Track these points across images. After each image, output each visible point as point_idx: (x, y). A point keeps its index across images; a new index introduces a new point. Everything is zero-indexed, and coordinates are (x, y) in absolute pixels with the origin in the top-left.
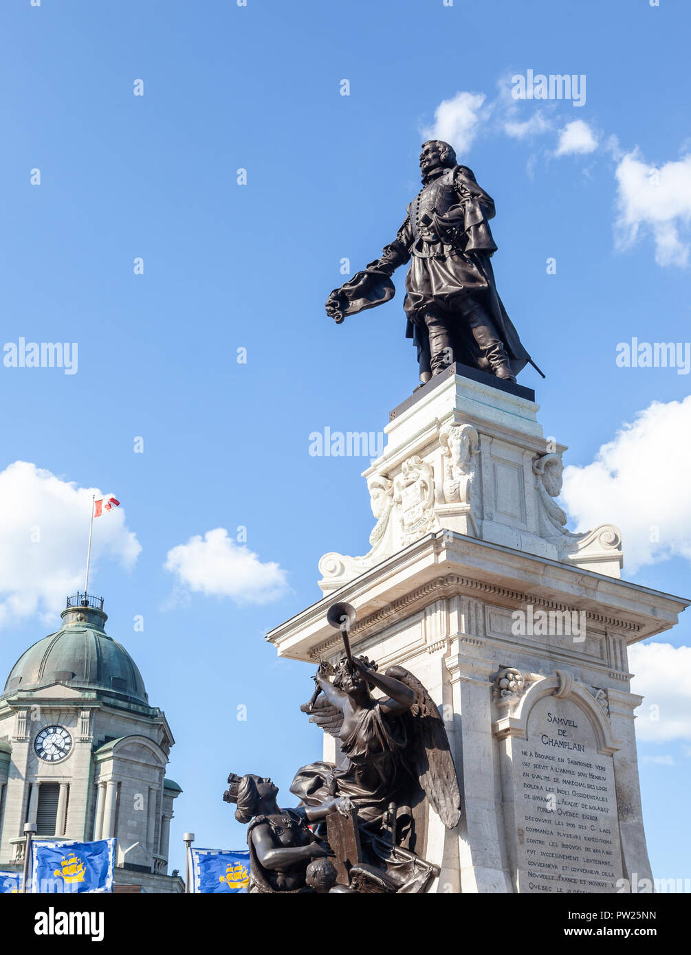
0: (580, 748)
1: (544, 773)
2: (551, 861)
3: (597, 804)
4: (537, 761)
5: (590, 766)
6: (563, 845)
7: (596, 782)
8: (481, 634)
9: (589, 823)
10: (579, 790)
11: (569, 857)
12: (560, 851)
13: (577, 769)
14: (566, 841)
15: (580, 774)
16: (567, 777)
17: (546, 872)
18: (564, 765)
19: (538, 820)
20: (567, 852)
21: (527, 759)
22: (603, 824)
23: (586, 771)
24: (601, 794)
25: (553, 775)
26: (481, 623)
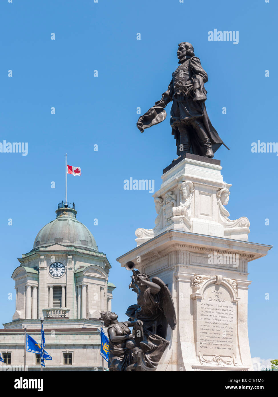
0: (224, 301)
1: (208, 310)
2: (209, 339)
3: (229, 319)
4: (207, 306)
5: (227, 307)
6: (214, 334)
7: (229, 312)
8: (188, 264)
9: (224, 326)
10: (222, 315)
11: (216, 337)
12: (213, 335)
13: (222, 308)
14: (215, 332)
15: (223, 310)
16: (218, 311)
17: (207, 342)
18: (217, 307)
19: (205, 326)
20: (216, 335)
21: (202, 306)
22: (230, 326)
23: (226, 308)
24: (231, 316)
25: (212, 311)
26: (188, 260)
